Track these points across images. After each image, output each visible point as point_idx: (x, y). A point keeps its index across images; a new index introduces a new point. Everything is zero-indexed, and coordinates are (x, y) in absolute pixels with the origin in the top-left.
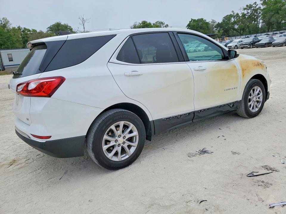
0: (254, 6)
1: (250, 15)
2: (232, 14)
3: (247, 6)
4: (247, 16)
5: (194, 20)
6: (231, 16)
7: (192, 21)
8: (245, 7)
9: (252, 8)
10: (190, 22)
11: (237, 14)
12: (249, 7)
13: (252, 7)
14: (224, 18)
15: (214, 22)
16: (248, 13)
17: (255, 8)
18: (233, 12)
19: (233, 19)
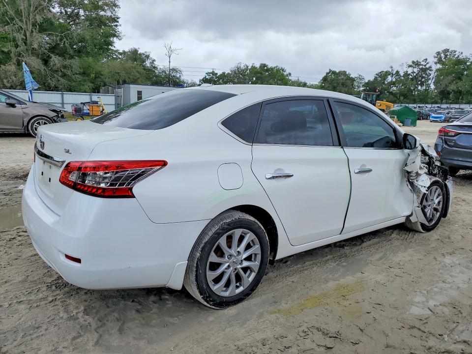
0: (422, 63)
1: (415, 76)
2: (390, 70)
3: (413, 62)
4: (412, 76)
5: (334, 73)
6: (387, 73)
7: (330, 72)
8: (411, 64)
9: (420, 67)
10: (327, 74)
11: (398, 72)
12: (416, 64)
13: (420, 65)
14: (377, 74)
15: (361, 78)
16: (413, 72)
17: (424, 67)
18: (392, 67)
19: (389, 79)
